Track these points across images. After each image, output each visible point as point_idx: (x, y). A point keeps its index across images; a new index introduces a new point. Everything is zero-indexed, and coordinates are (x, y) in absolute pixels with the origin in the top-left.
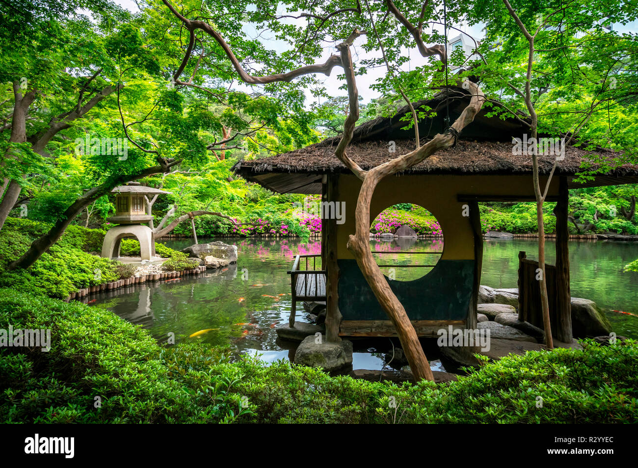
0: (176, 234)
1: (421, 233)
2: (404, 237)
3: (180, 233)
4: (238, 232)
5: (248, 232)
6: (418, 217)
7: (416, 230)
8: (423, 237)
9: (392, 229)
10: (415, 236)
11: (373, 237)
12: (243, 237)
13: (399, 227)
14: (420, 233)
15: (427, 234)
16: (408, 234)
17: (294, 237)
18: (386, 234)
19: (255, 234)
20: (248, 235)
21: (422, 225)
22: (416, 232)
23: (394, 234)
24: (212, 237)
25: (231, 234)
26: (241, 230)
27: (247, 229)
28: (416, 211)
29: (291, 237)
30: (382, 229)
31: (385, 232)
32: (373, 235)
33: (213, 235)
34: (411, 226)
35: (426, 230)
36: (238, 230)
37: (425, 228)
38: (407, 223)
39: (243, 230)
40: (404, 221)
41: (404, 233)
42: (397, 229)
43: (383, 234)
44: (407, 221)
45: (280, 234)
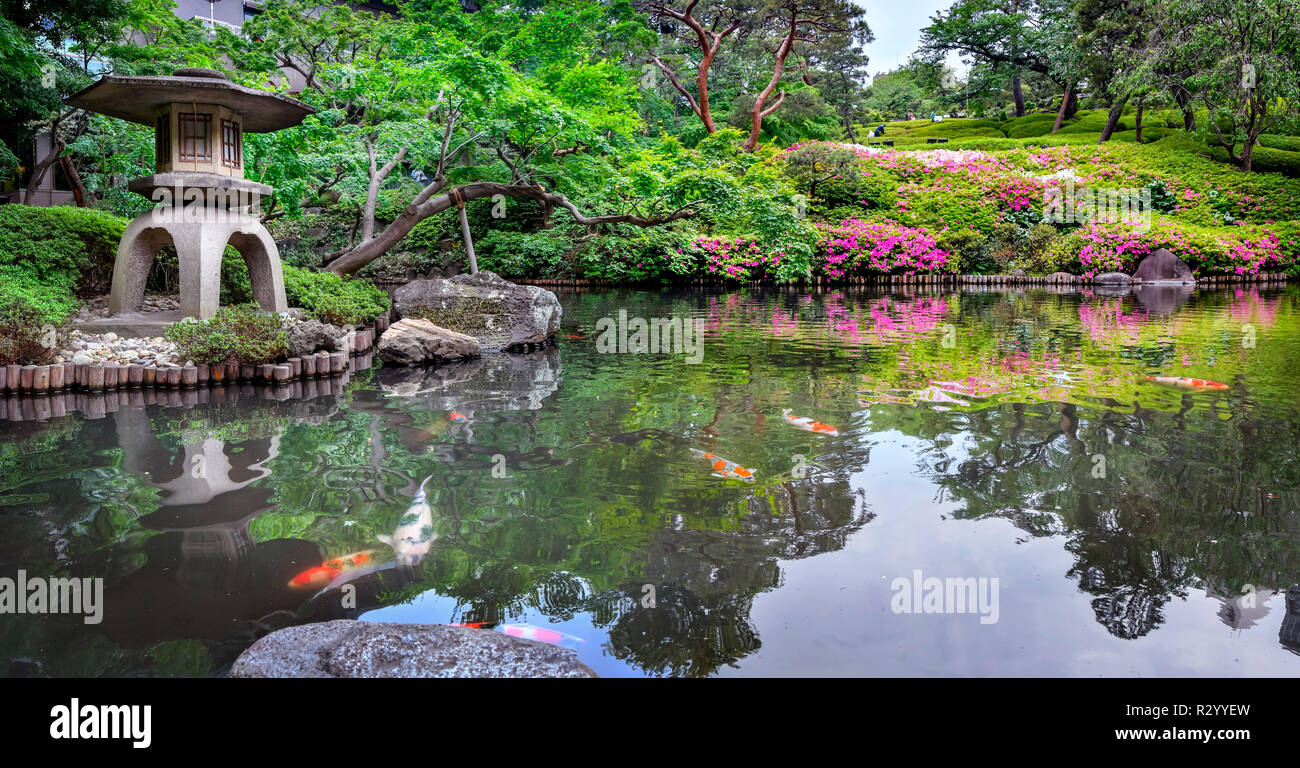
0: (589, 279)
1: (1205, 272)
2: (1159, 283)
3: (596, 277)
4: (722, 273)
5: (746, 272)
6: (1194, 227)
7: (1192, 264)
8: (1210, 283)
9: (1126, 263)
10: (1188, 283)
11: (1074, 284)
12: (733, 285)
13: (1144, 256)
14: (1201, 269)
15: (1222, 273)
16: (1169, 274)
17: (860, 284)
18: (1108, 275)
19: (762, 277)
20: (744, 281)
21: (1207, 249)
22: (1192, 269)
23: (1131, 274)
24: (664, 285)
25: (705, 276)
26: (726, 268)
27: (743, 266)
28: (1188, 212)
29: (854, 284)
30: (1098, 261)
31: (1105, 270)
32: (1072, 277)
33: (665, 281)
34: (1178, 252)
35: (1219, 263)
36: (720, 268)
37: (1216, 257)
38: (1167, 245)
39: (732, 267)
40: (1159, 239)
41: (1159, 271)
42: (1138, 262)
43: (1102, 276)
44: (1169, 238)
45: (825, 277)
